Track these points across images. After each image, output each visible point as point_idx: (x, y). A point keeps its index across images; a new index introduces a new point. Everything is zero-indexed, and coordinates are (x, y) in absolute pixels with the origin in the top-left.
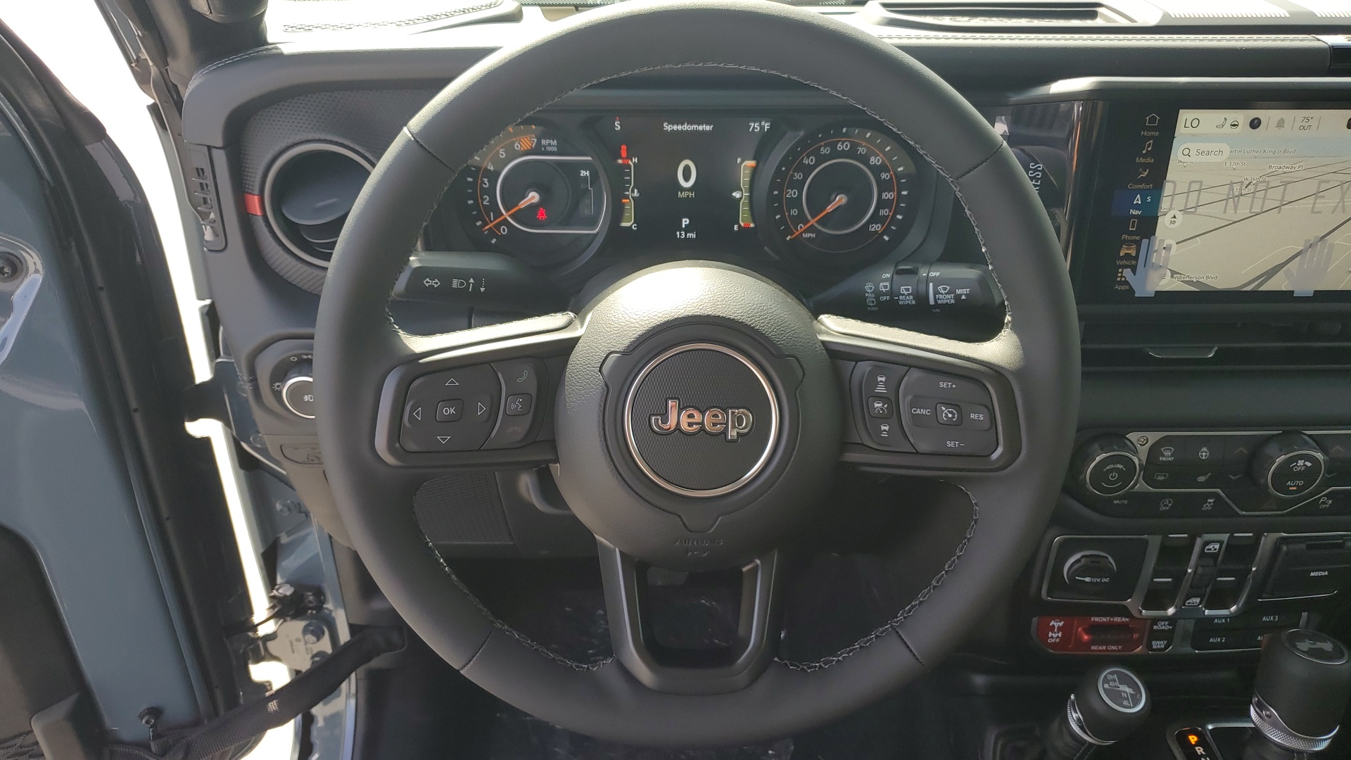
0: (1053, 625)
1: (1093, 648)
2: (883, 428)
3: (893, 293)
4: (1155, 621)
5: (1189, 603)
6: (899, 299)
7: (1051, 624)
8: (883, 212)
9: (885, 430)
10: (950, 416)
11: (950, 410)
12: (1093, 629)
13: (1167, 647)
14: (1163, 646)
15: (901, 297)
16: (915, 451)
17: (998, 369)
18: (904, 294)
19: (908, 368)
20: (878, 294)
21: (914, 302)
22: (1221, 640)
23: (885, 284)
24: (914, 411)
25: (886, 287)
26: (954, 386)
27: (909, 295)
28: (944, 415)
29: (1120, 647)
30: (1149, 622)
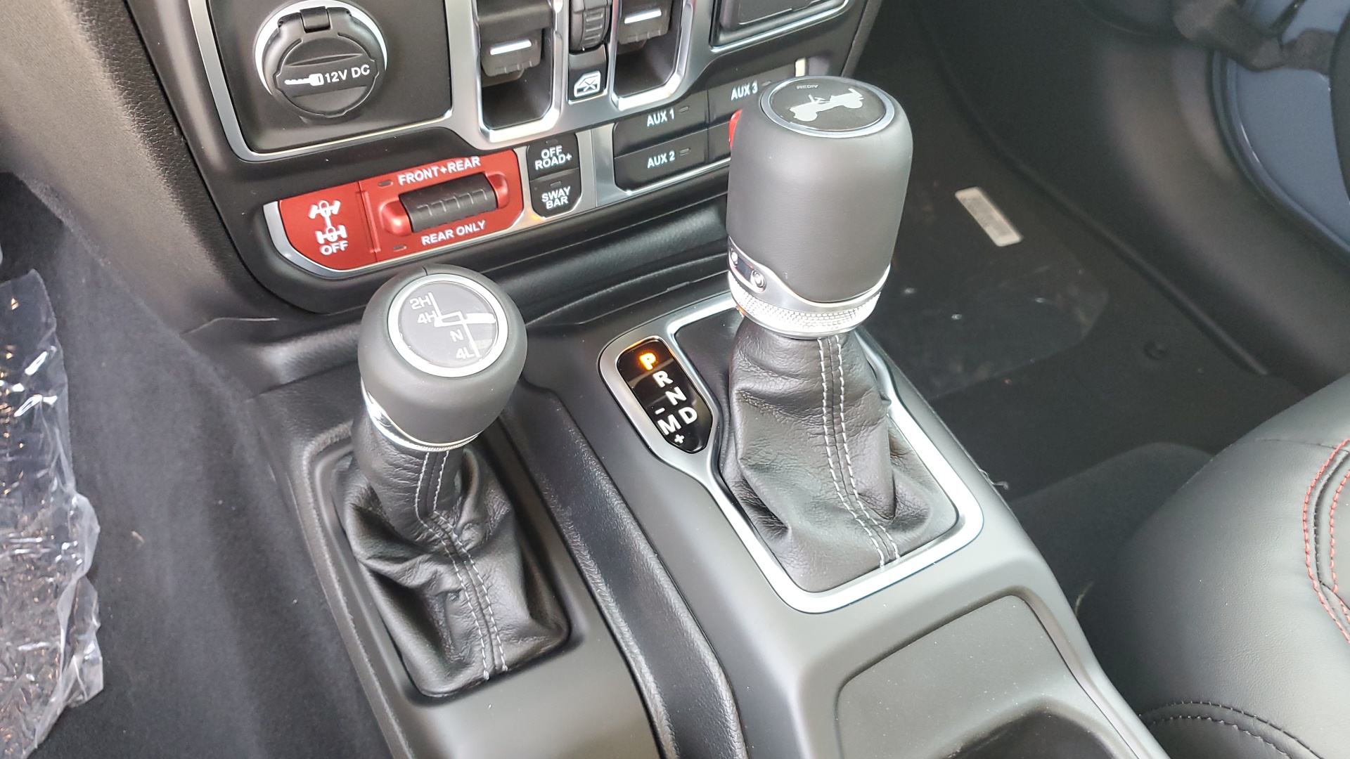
0: (319, 216)
1: (425, 240)
4: (535, 147)
5: (580, 90)
7: (312, 215)
12: (409, 200)
13: (572, 199)
14: (565, 200)
22: (668, 157)
29: (482, 225)
30: (521, 153)
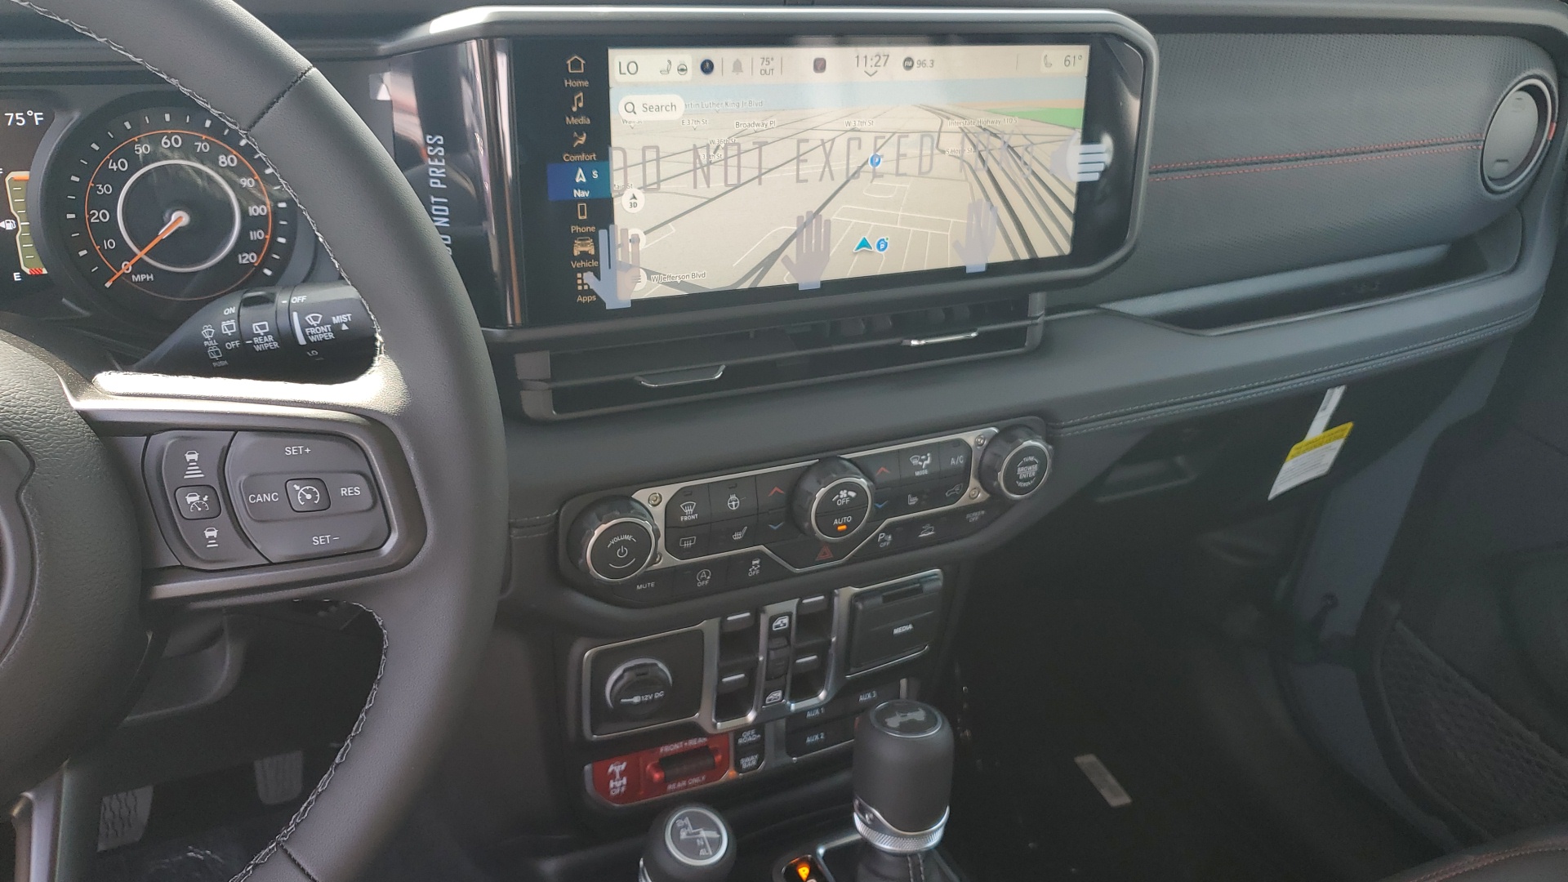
0: (613, 771)
1: (670, 787)
2: (208, 534)
3: (242, 335)
4: (738, 732)
5: (770, 700)
6: (253, 343)
7: (610, 770)
8: (255, 235)
9: (211, 538)
10: (309, 497)
11: (308, 487)
12: (666, 762)
13: (759, 763)
14: (754, 763)
15: (256, 340)
16: (266, 562)
17: (372, 415)
18: (259, 335)
19: (232, 433)
20: (221, 340)
21: (276, 345)
22: (820, 737)
23: (228, 323)
24: (253, 499)
25: (230, 327)
26: (308, 450)
27: (266, 334)
28: (299, 497)
29: (703, 778)
30: (731, 737)
